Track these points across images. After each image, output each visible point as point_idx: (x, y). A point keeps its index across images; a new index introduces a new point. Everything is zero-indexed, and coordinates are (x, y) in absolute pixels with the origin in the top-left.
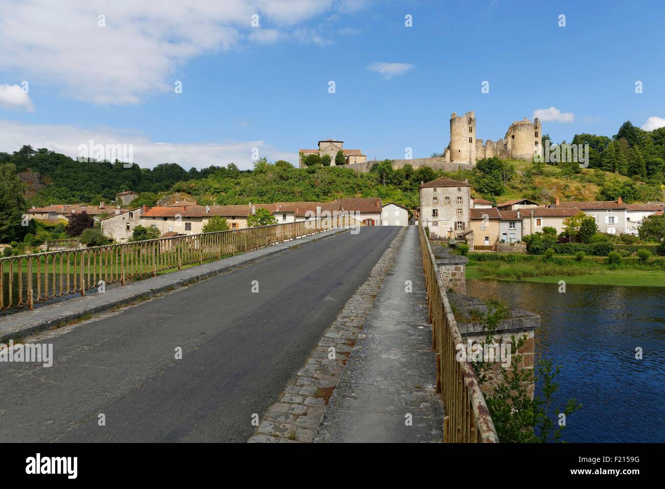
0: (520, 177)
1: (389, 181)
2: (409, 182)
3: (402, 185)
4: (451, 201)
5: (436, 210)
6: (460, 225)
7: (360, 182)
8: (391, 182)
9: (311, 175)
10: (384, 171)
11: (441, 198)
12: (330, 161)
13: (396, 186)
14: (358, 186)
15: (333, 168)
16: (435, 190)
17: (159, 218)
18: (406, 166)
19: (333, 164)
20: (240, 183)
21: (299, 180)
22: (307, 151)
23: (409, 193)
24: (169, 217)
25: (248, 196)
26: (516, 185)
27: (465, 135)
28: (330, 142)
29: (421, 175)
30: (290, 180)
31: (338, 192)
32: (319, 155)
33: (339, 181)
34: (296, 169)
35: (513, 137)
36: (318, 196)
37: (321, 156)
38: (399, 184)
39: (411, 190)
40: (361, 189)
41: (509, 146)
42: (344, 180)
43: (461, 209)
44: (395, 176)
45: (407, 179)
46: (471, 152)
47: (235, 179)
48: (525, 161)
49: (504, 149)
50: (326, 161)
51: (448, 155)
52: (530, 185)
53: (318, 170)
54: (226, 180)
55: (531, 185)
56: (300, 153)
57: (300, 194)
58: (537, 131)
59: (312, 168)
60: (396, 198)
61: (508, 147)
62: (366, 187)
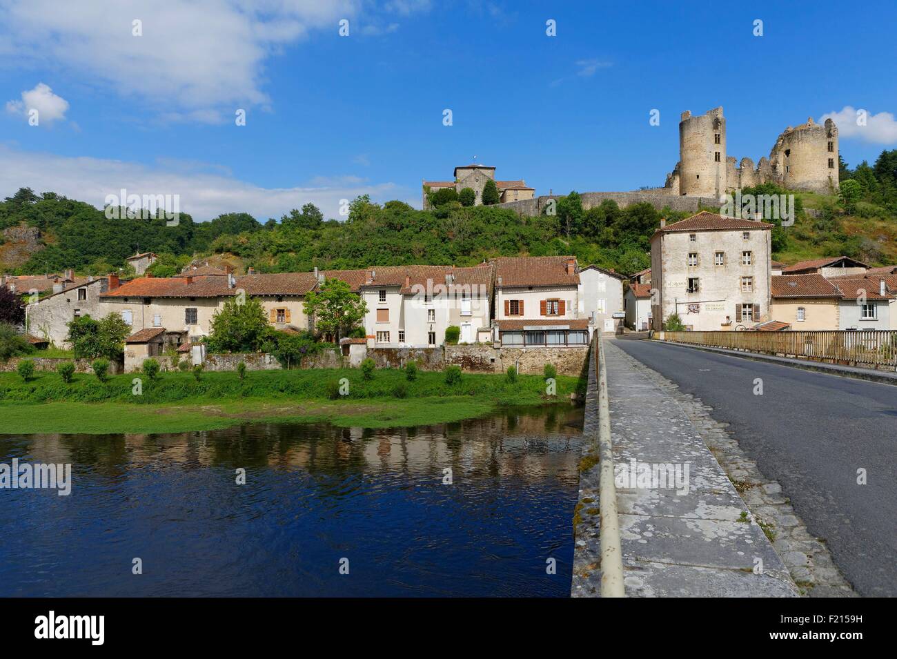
0: (812, 220)
1: (576, 229)
2: (612, 230)
3: (599, 236)
4: (729, 260)
5: (697, 279)
6: (748, 310)
7: (525, 231)
8: (580, 232)
9: (441, 222)
10: (567, 212)
11: (707, 254)
12: (474, 198)
13: (588, 239)
14: (523, 237)
15: (478, 208)
16: (693, 237)
17: (135, 299)
18: (604, 203)
19: (478, 202)
20: (320, 236)
21: (421, 229)
22: (436, 184)
23: (613, 251)
24: (154, 298)
25: (333, 258)
26: (807, 234)
27: (708, 149)
28: (474, 168)
29: (635, 217)
30: (406, 231)
31: (488, 249)
32: (455, 189)
33: (489, 230)
34: (417, 212)
35: (788, 153)
36: (452, 256)
37: (459, 190)
38: (594, 235)
39: (616, 244)
40: (528, 244)
41: (781, 169)
42: (498, 228)
43: (751, 277)
44: (586, 220)
45: (607, 226)
46: (718, 177)
47: (315, 229)
48: (812, 193)
49: (772, 174)
50: (467, 198)
51: (676, 183)
52: (832, 233)
53: (452, 213)
54: (298, 231)
55: (836, 233)
56: (424, 187)
57: (422, 253)
58: (831, 140)
59: (443, 209)
60: (591, 258)
61: (778, 171)
62: (537, 239)
